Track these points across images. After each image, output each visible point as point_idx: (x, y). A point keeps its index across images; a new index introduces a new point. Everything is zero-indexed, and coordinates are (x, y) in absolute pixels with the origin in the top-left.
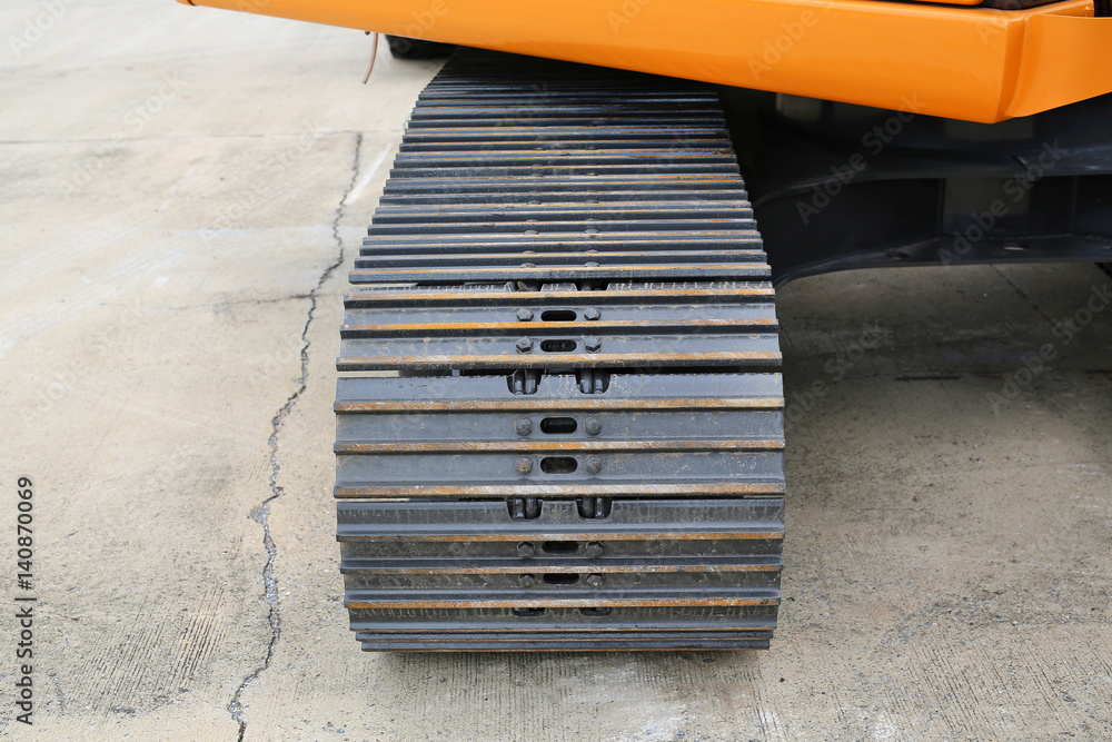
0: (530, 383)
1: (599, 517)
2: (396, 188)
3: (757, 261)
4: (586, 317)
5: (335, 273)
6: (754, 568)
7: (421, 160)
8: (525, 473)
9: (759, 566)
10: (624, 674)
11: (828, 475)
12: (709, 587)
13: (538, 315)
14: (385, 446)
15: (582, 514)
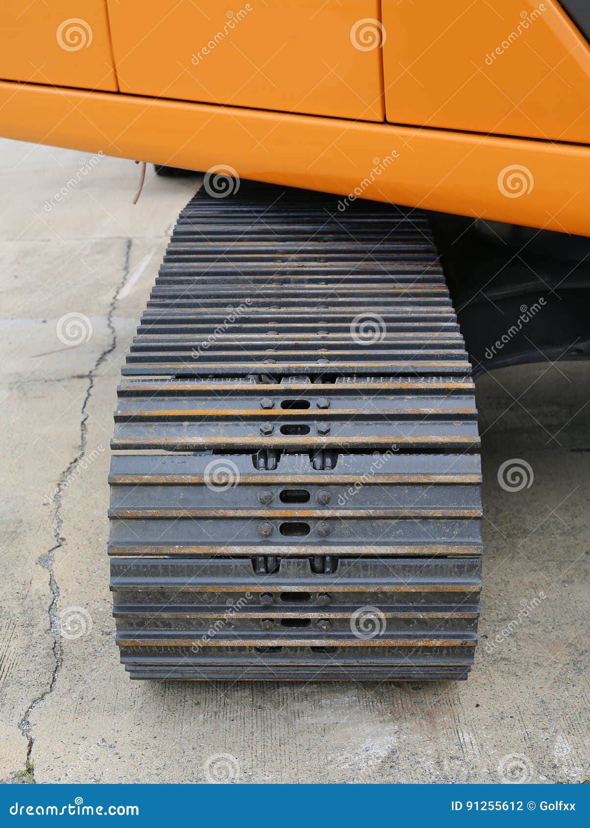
0: (271, 461)
1: (328, 573)
2: (160, 294)
3: (460, 359)
4: (318, 406)
5: (109, 357)
6: (456, 615)
7: (181, 270)
8: (267, 536)
9: (460, 614)
10: (347, 699)
11: (515, 532)
12: (418, 630)
13: (278, 403)
14: (151, 513)
15: (314, 570)
